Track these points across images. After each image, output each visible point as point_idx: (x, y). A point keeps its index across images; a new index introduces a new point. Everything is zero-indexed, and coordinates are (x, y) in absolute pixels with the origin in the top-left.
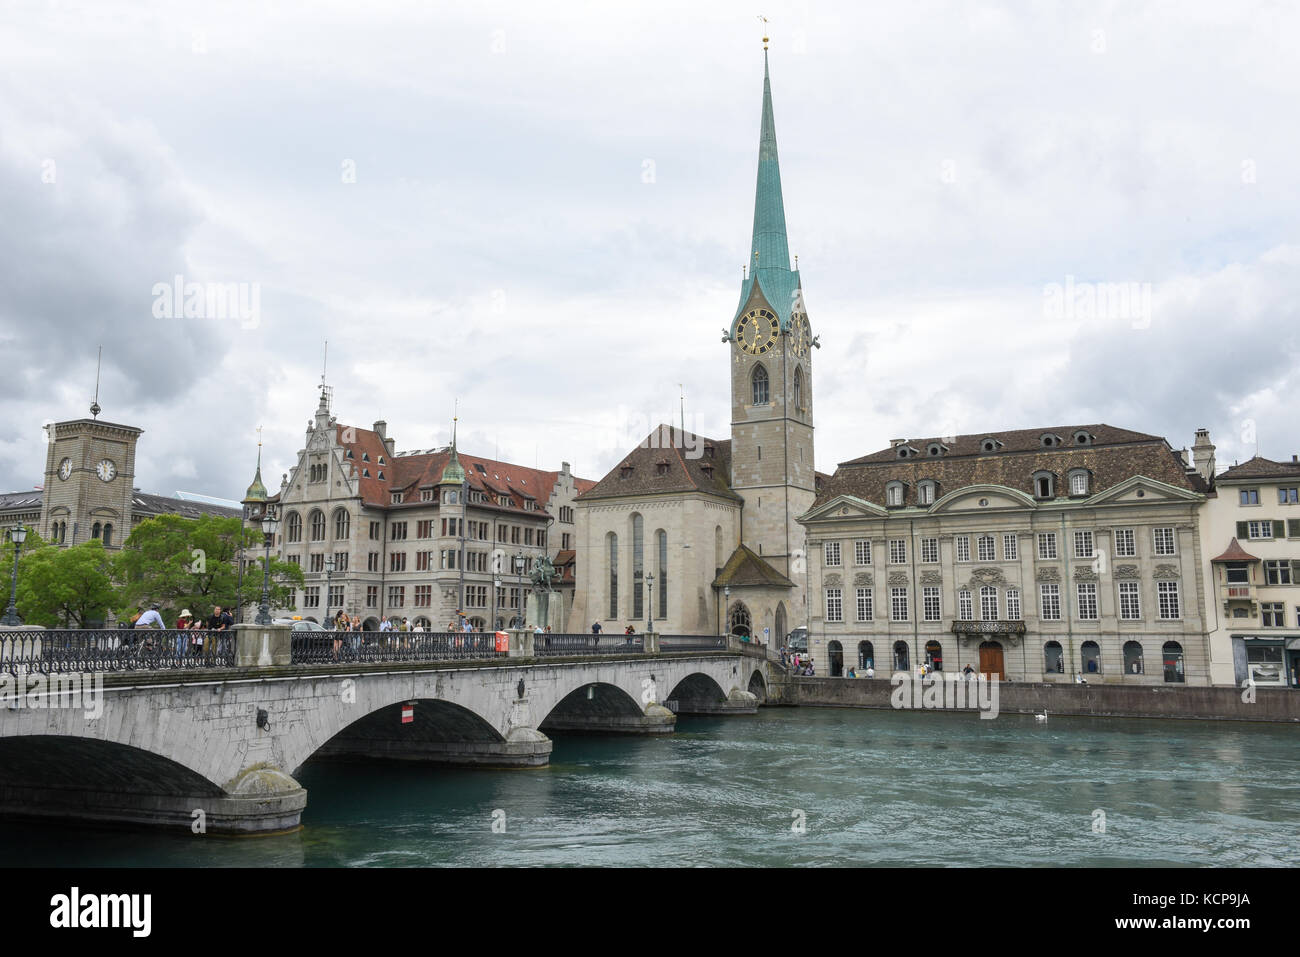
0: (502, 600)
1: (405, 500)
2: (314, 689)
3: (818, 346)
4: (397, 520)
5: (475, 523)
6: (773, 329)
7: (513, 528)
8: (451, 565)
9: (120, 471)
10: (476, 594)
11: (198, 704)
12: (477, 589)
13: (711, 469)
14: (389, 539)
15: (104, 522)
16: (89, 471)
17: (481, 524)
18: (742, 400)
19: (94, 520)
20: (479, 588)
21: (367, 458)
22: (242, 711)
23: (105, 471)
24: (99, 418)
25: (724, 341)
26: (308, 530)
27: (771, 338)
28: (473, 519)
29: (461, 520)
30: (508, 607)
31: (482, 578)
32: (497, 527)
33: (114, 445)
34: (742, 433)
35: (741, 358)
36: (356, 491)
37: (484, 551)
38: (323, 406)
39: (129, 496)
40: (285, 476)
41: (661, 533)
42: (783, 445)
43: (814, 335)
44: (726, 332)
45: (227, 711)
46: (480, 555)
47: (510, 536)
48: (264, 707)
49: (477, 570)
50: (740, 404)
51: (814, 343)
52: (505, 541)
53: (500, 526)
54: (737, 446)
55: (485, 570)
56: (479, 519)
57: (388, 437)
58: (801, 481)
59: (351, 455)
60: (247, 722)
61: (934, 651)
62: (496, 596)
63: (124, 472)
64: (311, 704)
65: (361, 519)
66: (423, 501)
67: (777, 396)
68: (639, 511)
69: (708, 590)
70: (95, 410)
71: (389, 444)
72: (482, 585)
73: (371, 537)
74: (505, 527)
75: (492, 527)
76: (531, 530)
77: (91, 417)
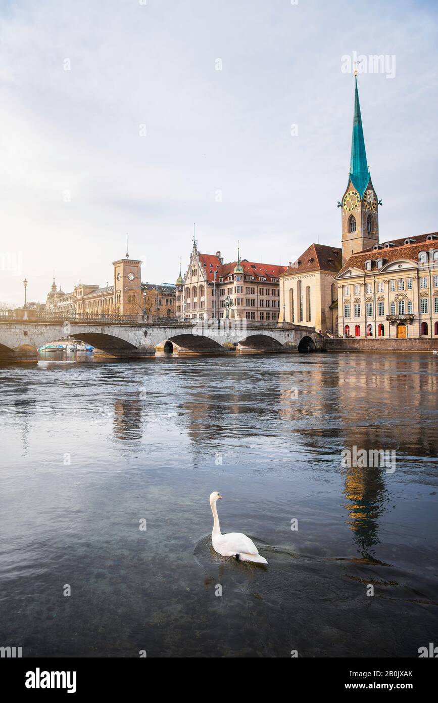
0: (262, 317)
1: (224, 281)
2: (46, 327)
3: (381, 204)
4: (222, 288)
5: (249, 288)
6: (357, 200)
7: (266, 289)
8: (238, 304)
9: (136, 276)
10: (251, 315)
12: (250, 313)
13: (332, 261)
14: (219, 296)
15: (132, 294)
16: (125, 277)
17: (252, 288)
19: (128, 294)
20: (252, 313)
21: (212, 266)
22: (18, 330)
23: (131, 276)
24: (128, 258)
25: (338, 206)
26: (193, 294)
27: (356, 203)
28: (247, 286)
29: (242, 287)
30: (265, 320)
31: (253, 309)
32: (259, 289)
33: (133, 267)
34: (346, 244)
35: (345, 213)
36: (206, 279)
37: (253, 299)
38: (195, 247)
39: (140, 285)
40: (185, 274)
41: (308, 288)
42: (361, 248)
43: (379, 200)
44: (339, 203)
45: (12, 330)
46: (252, 300)
47: (267, 291)
48: (27, 330)
49: (252, 305)
50: (345, 233)
51: (379, 203)
52: (263, 294)
53: (260, 289)
54: (344, 250)
56: (250, 286)
57: (221, 257)
59: (205, 265)
60: (21, 333)
61: (382, 328)
62: (259, 315)
63: (138, 276)
64: (45, 330)
65: (208, 288)
66: (229, 281)
67: (359, 228)
68: (301, 279)
69: (327, 309)
70: (127, 255)
71: (221, 260)
72: (253, 311)
73: (213, 295)
74: (263, 289)
75: (257, 289)
77: (126, 258)
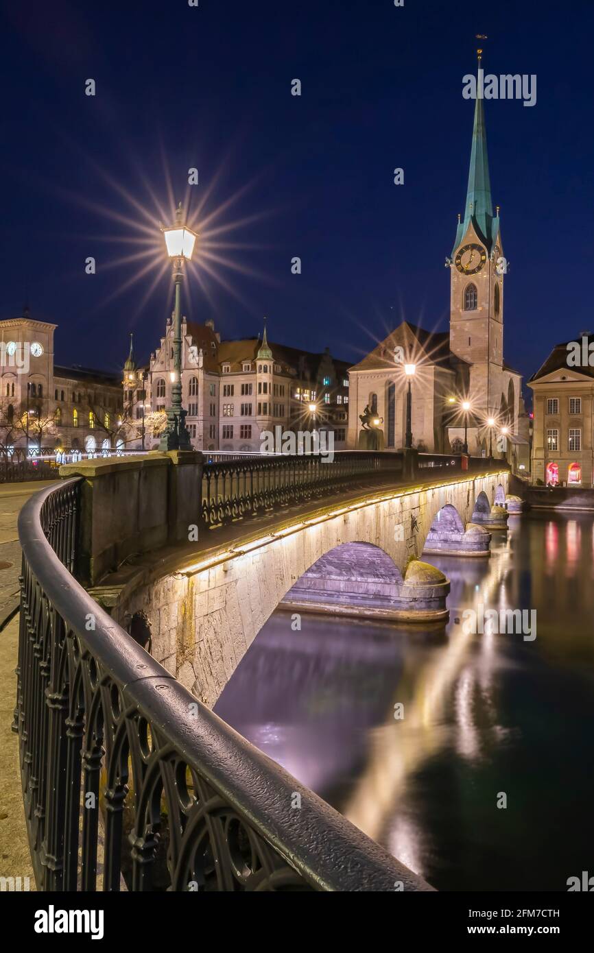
1: (232, 370)
5: (278, 386)
6: (482, 258)
8: (265, 412)
9: (45, 350)
14: (222, 395)
15: (37, 383)
17: (281, 386)
18: (458, 306)
19: (31, 381)
21: (205, 343)
27: (480, 264)
28: (276, 383)
33: (41, 334)
35: (458, 278)
37: (283, 404)
39: (51, 367)
42: (487, 336)
46: (280, 406)
49: (279, 416)
50: (457, 309)
54: (454, 337)
58: (496, 360)
63: (47, 351)
65: (205, 382)
66: (244, 372)
67: (483, 303)
68: (393, 378)
73: (211, 394)
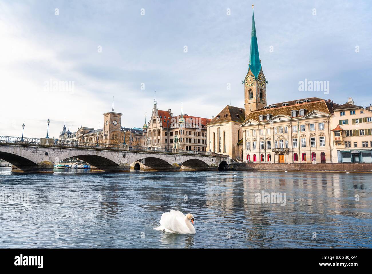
2: (60, 150)
4: (171, 131)
5: (188, 131)
6: (253, 80)
7: (198, 132)
8: (181, 141)
9: (118, 123)
11: (31, 150)
13: (238, 116)
14: (169, 136)
15: (115, 134)
16: (111, 123)
17: (189, 132)
18: (247, 98)
19: (113, 134)
20: (189, 147)
21: (165, 117)
22: (42, 152)
23: (115, 123)
24: (114, 112)
25: (242, 84)
26: (153, 134)
27: (253, 82)
29: (183, 131)
31: (190, 144)
32: (194, 133)
33: (116, 117)
34: (247, 106)
35: (246, 88)
36: (161, 125)
38: (155, 106)
39: (120, 129)
40: (149, 122)
41: (224, 132)
42: (256, 109)
43: (266, 80)
44: (243, 81)
45: (38, 152)
46: (189, 139)
47: (198, 134)
48: (48, 152)
49: (189, 142)
50: (246, 100)
51: (267, 82)
52: (196, 135)
54: (246, 110)
55: (191, 142)
57: (171, 112)
59: (161, 117)
60: (43, 154)
61: (269, 156)
62: (194, 148)
63: (119, 122)
64: (59, 152)
65: (163, 131)
67: (255, 97)
68: (220, 127)
69: (236, 145)
70: (113, 110)
71: (171, 114)
72: (190, 146)
73: (165, 135)
74: (196, 132)
75: (192, 132)
76: (204, 133)
